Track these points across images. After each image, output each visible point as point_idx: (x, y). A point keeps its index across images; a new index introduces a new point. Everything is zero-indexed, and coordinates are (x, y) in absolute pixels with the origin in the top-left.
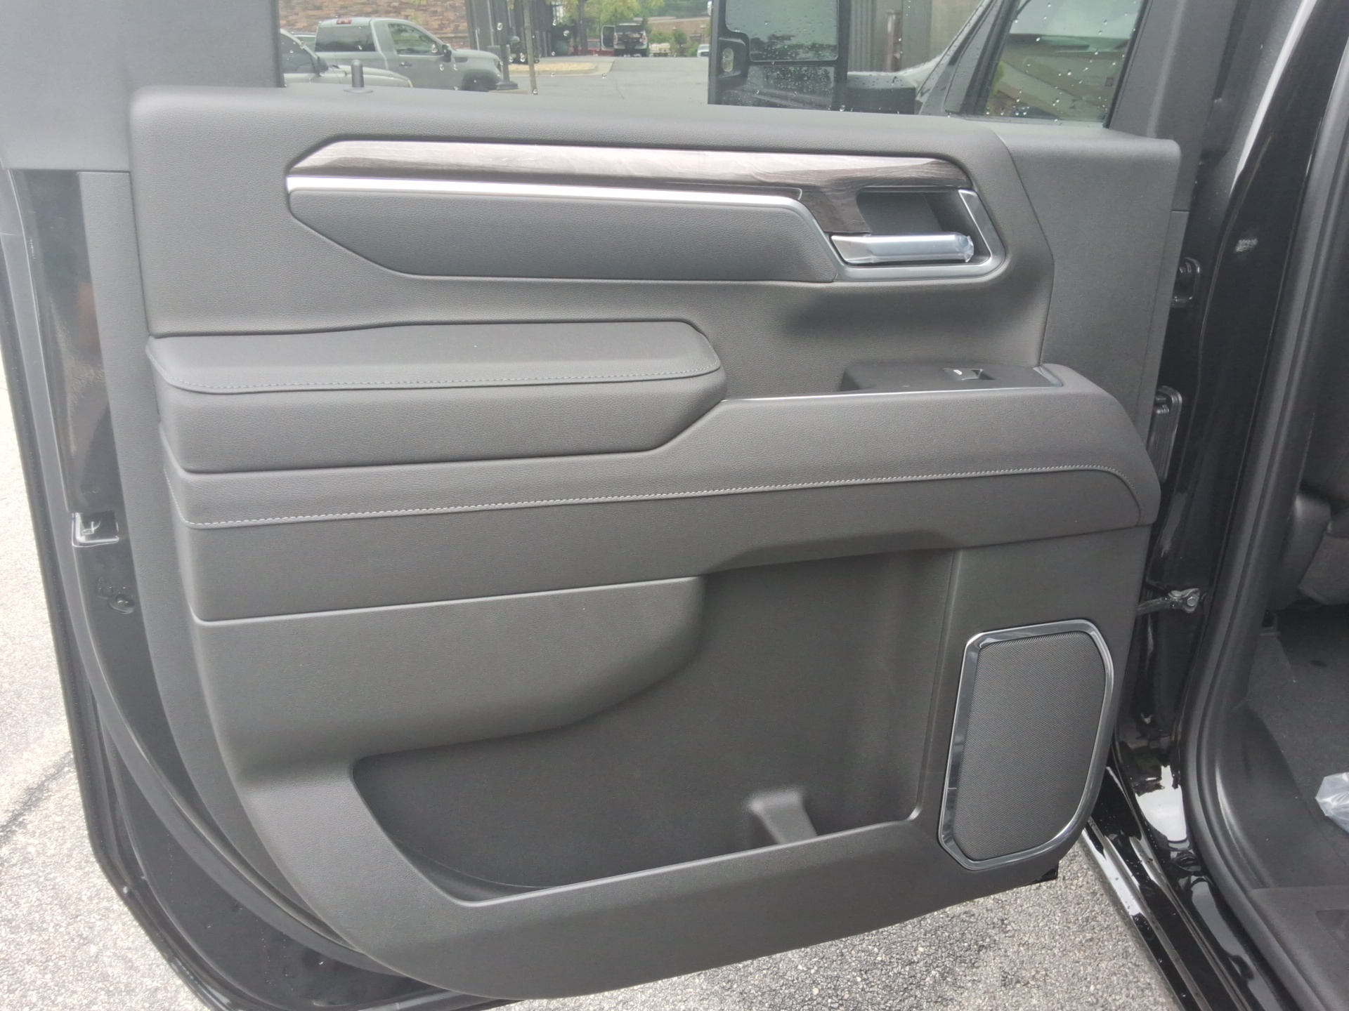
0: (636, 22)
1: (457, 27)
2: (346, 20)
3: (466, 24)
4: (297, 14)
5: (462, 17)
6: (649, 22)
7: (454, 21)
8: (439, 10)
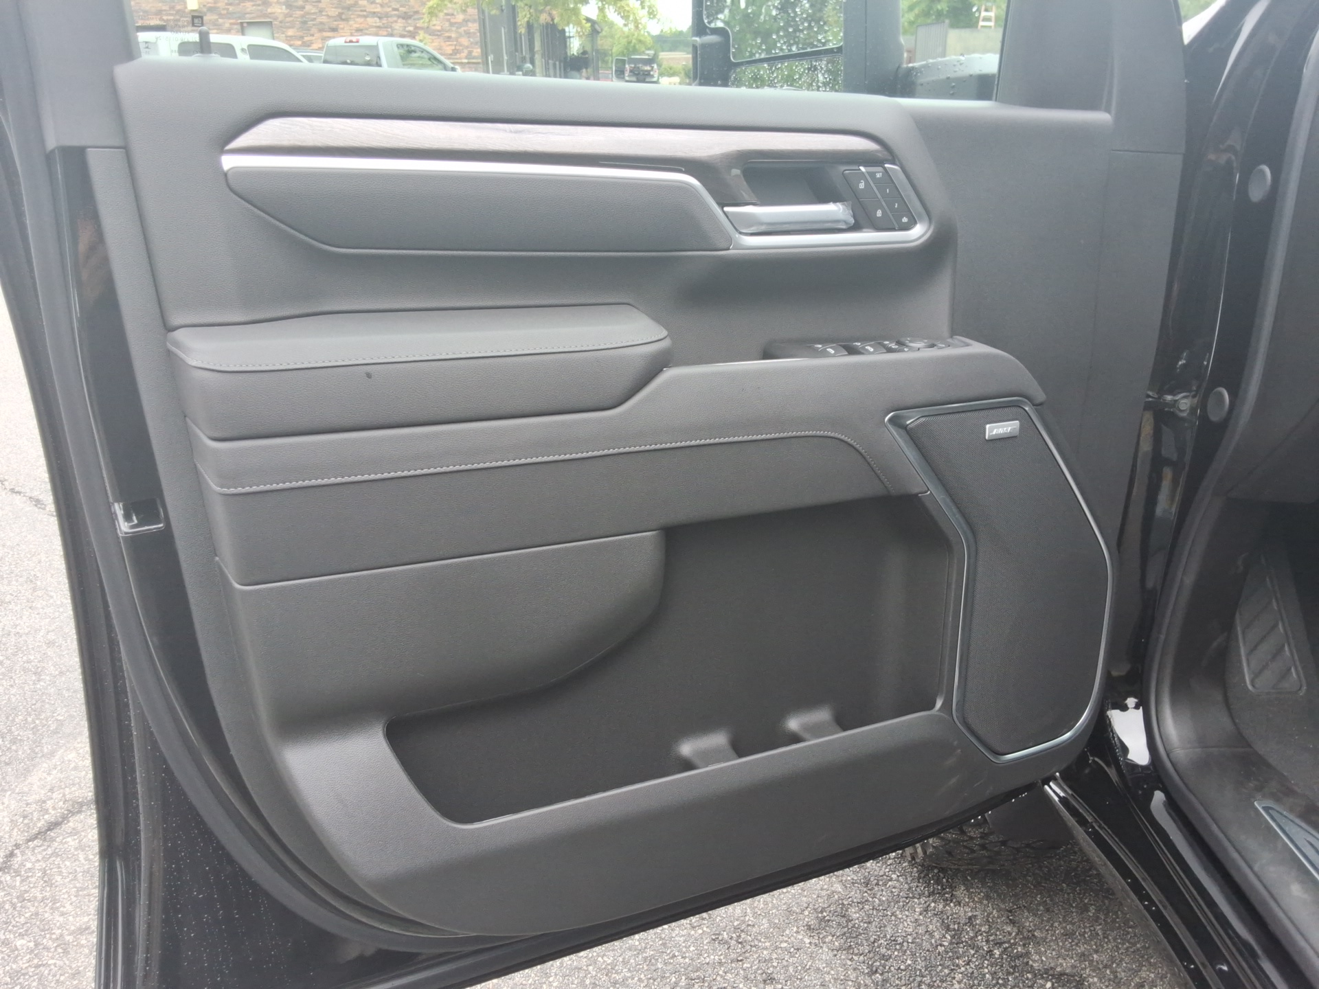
0: (648, 55)
1: (470, 52)
2: (354, 39)
3: (479, 50)
4: (313, 35)
5: (476, 43)
6: (660, 57)
7: (467, 47)
8: (453, 35)
